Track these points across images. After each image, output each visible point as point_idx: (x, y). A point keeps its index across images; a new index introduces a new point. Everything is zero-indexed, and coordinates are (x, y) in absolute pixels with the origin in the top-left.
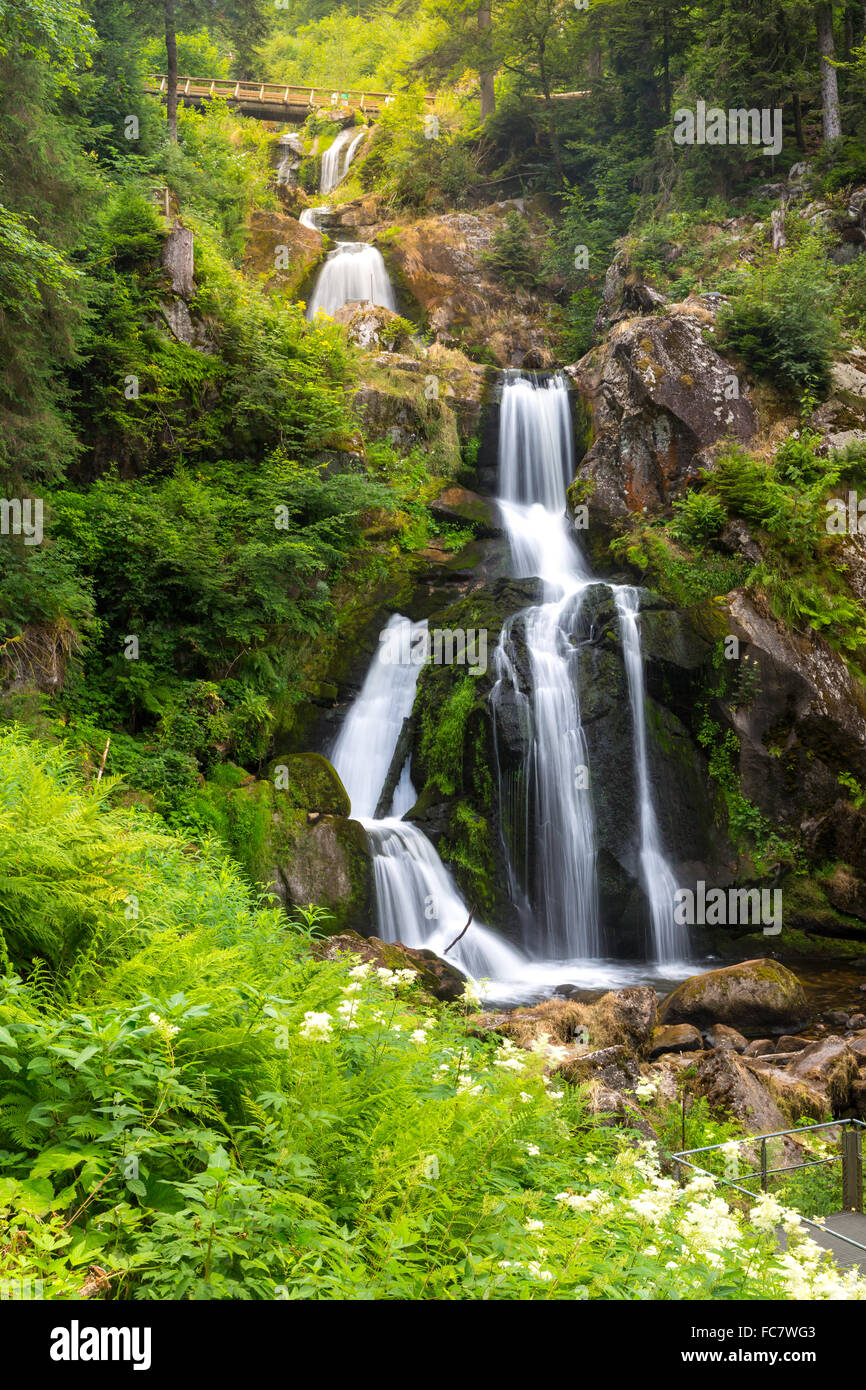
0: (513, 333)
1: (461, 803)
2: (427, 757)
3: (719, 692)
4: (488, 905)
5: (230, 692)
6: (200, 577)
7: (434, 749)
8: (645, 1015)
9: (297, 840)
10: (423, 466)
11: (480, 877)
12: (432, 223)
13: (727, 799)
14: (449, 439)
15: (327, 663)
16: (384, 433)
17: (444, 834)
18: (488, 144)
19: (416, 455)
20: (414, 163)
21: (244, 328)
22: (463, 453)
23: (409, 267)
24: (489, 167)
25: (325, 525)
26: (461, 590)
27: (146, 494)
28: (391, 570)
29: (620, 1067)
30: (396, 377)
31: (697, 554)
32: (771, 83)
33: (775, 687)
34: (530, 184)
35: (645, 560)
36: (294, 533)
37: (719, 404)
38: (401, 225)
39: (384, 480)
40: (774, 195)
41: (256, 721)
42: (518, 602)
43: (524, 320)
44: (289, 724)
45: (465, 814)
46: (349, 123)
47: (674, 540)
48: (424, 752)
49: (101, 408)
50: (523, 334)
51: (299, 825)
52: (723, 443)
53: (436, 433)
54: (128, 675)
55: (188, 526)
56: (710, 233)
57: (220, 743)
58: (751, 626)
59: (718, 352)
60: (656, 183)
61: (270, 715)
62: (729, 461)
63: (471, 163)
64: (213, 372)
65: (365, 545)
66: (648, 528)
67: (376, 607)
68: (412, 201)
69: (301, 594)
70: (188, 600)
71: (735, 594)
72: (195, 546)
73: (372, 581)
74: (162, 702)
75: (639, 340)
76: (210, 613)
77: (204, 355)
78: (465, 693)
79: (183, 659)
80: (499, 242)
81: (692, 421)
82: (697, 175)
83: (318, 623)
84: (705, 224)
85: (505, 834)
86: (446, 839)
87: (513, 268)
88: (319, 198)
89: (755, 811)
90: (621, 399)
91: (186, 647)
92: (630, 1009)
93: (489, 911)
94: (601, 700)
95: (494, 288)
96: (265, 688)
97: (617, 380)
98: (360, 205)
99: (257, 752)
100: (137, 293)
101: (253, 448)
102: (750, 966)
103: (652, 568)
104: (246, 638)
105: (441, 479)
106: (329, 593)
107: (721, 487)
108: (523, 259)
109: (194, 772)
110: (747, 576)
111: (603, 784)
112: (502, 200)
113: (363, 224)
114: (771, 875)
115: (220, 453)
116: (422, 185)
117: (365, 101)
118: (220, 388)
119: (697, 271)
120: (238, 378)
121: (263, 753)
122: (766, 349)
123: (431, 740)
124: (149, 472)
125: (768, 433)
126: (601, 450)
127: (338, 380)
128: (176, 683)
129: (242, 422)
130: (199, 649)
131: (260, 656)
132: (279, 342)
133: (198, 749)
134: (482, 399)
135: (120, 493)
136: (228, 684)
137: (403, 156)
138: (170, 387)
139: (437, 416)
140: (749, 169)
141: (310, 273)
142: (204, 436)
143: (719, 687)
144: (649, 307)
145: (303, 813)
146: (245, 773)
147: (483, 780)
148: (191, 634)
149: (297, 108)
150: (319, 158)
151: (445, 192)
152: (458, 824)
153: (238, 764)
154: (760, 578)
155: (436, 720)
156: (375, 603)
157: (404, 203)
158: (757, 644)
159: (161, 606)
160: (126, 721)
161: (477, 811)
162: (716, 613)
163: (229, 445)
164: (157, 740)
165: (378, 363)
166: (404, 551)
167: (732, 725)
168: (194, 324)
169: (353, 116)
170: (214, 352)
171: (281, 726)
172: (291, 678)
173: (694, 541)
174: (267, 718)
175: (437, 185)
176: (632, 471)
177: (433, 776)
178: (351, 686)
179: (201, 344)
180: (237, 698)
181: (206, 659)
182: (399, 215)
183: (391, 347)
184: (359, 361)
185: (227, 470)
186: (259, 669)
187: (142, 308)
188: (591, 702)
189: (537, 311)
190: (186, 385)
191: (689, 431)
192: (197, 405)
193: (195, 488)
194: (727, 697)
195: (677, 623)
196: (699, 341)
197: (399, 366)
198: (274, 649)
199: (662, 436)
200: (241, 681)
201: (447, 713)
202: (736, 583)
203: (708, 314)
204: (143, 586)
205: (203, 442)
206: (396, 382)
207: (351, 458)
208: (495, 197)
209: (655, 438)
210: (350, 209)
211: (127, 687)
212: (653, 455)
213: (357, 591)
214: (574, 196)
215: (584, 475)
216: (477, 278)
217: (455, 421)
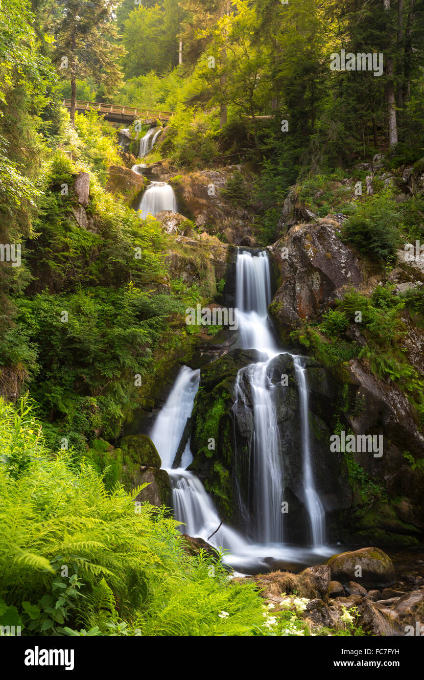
0: (236, 229)
1: (216, 462)
2: (199, 438)
3: (345, 410)
4: (229, 514)
5: (101, 403)
6: (89, 344)
7: (203, 434)
8: (325, 580)
9: (135, 480)
10: (198, 293)
11: (225, 500)
12: (197, 174)
13: (348, 464)
14: (211, 280)
15: (150, 389)
16: (179, 276)
17: (208, 478)
18: (223, 138)
19: (195, 287)
20: (188, 145)
21: (113, 222)
22: (217, 286)
23: (186, 194)
24: (224, 148)
25: (152, 321)
26: (216, 354)
27: (61, 301)
28: (182, 343)
29: (319, 611)
30: (185, 248)
31: (334, 341)
32: (365, 116)
33: (372, 407)
34: (243, 158)
35: (308, 343)
36: (136, 324)
37: (344, 268)
38: (181, 174)
39: (179, 299)
40: (366, 169)
41: (115, 418)
42: (246, 361)
43: (241, 222)
44: (130, 420)
45: (218, 468)
46: (154, 125)
47: (323, 333)
48: (198, 435)
49: (41, 259)
50: (241, 229)
51: (136, 472)
52: (346, 287)
53: (205, 276)
54: (50, 393)
55: (83, 318)
56: (336, 185)
57: (97, 429)
58: (361, 377)
59: (343, 242)
60: (310, 160)
61: (122, 415)
62: (349, 295)
63: (215, 147)
64: (97, 243)
65: (170, 331)
66: (309, 327)
67: (174, 361)
68: (186, 163)
69: (138, 354)
70: (81, 356)
71: (353, 361)
72: (87, 329)
73: (173, 349)
74: (67, 407)
75: (305, 235)
76: (93, 362)
77: (92, 233)
78: (219, 406)
79: (78, 385)
80: (229, 185)
81: (332, 276)
82: (329, 157)
83: (146, 368)
84: (334, 180)
85: (238, 478)
86: (209, 481)
87: (236, 197)
88: (140, 160)
89: (361, 469)
90: (296, 263)
91: (79, 379)
92: (318, 577)
93: (229, 517)
94: (287, 412)
95: (227, 207)
96: (119, 401)
97: (294, 254)
98: (161, 164)
99: (115, 434)
100: (62, 203)
101: (115, 281)
102: (367, 551)
103: (312, 347)
104: (111, 376)
105: (206, 299)
106: (151, 354)
107: (346, 308)
108: (241, 193)
109: (84, 443)
110: (359, 352)
111: (287, 454)
112: (230, 164)
113: (162, 173)
114: (370, 502)
115: (98, 282)
116: (192, 156)
117: (161, 116)
118: (100, 250)
119: (330, 203)
120: (110, 246)
121: (118, 434)
122: (366, 242)
123: (201, 430)
124: (64, 291)
125: (367, 282)
126: (286, 288)
127: (158, 248)
128: (75, 397)
129: (110, 267)
130: (87, 380)
131: (117, 385)
132: (130, 229)
133: (86, 432)
134: (227, 261)
135: (49, 301)
136: (100, 398)
137: (183, 142)
138: (75, 249)
139: (206, 268)
140: (353, 156)
141: (138, 195)
142: (91, 274)
143: (345, 407)
144: (308, 219)
145: (138, 465)
146: (108, 444)
147: (228, 451)
148: (83, 373)
149: (128, 117)
150: (139, 141)
151: (203, 160)
152: (214, 472)
153: (105, 440)
154: (365, 354)
155: (204, 420)
156: (174, 360)
157: (183, 164)
158: (364, 386)
159: (69, 358)
160: (48, 416)
161: (224, 466)
162: (344, 370)
163: (103, 279)
164: (65, 426)
165: (177, 241)
166: (188, 334)
167: (351, 426)
168: (88, 219)
169: (156, 122)
170: (97, 233)
171: (126, 421)
172: (132, 396)
173: (333, 334)
174: (121, 416)
175: (199, 157)
176: (301, 298)
177: (202, 448)
178: (161, 401)
179: (91, 229)
180: (105, 405)
181: (90, 386)
182: (180, 170)
183: (183, 233)
184: (167, 240)
185: (102, 292)
186: (116, 391)
187: (63, 210)
188: (282, 413)
189: (247, 218)
190: (83, 248)
191: (329, 280)
192: (88, 258)
193: (87, 300)
194: (349, 412)
195: (324, 375)
196: (334, 237)
197: (187, 243)
198: (124, 381)
199: (316, 282)
200: (106, 397)
201: (210, 416)
202: (354, 355)
203: (338, 224)
204: (60, 348)
205: (91, 277)
206: (186, 251)
207: (163, 287)
208: (227, 163)
209: (313, 283)
210: (156, 166)
211: (50, 399)
212: (311, 291)
213: (165, 353)
214: (268, 164)
215: (278, 299)
216: (218, 201)
217: (214, 271)
